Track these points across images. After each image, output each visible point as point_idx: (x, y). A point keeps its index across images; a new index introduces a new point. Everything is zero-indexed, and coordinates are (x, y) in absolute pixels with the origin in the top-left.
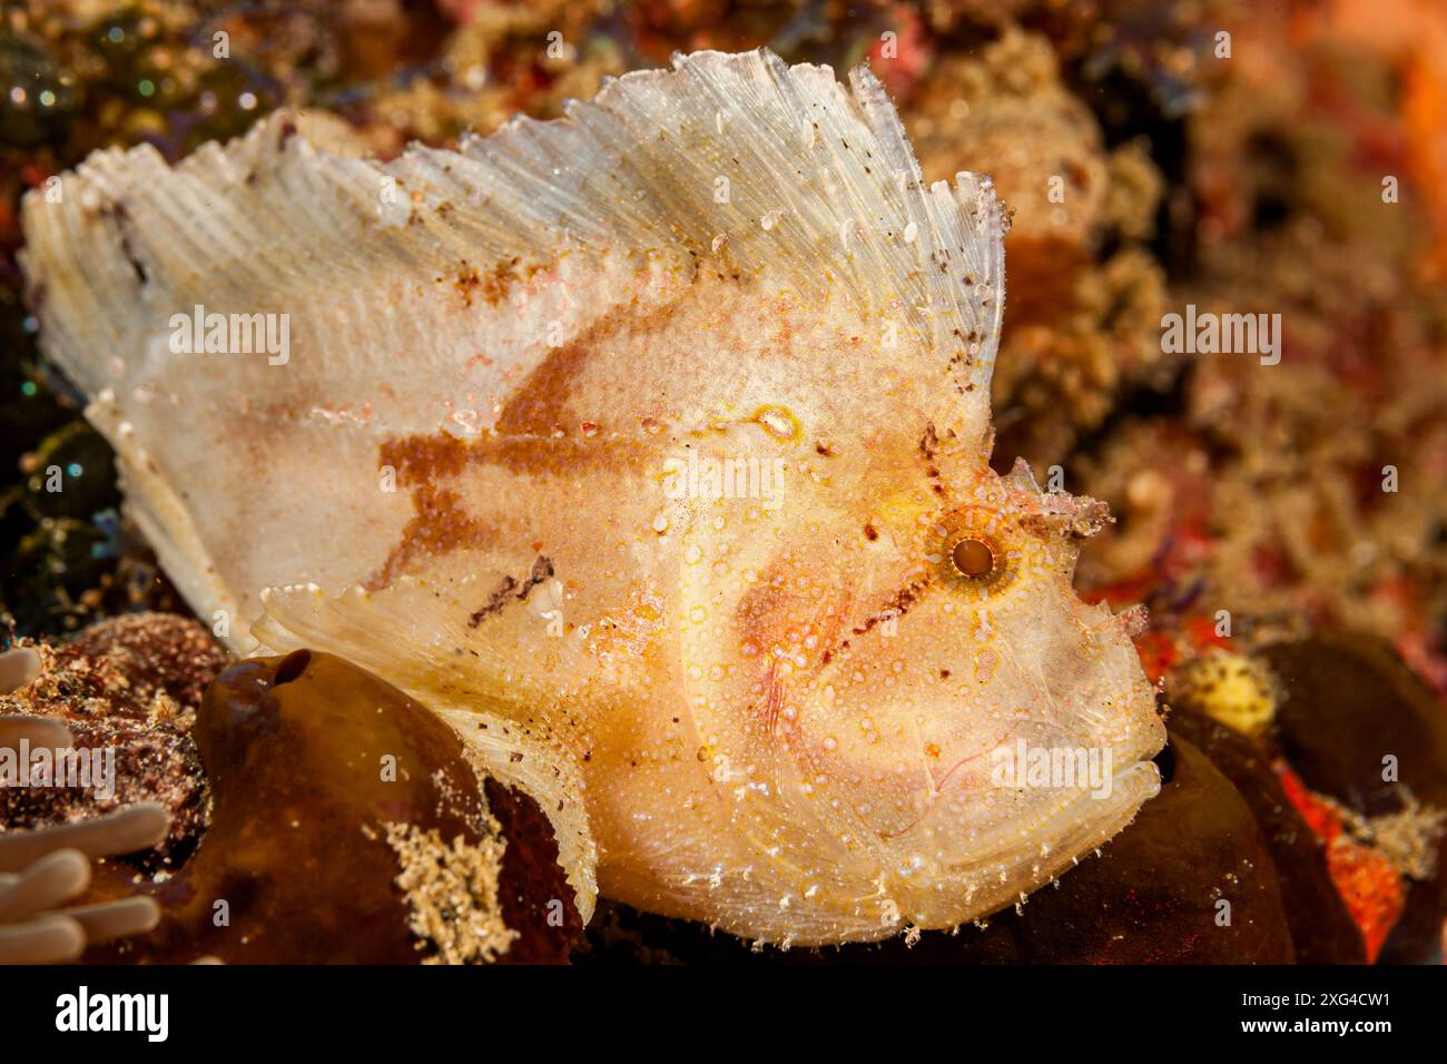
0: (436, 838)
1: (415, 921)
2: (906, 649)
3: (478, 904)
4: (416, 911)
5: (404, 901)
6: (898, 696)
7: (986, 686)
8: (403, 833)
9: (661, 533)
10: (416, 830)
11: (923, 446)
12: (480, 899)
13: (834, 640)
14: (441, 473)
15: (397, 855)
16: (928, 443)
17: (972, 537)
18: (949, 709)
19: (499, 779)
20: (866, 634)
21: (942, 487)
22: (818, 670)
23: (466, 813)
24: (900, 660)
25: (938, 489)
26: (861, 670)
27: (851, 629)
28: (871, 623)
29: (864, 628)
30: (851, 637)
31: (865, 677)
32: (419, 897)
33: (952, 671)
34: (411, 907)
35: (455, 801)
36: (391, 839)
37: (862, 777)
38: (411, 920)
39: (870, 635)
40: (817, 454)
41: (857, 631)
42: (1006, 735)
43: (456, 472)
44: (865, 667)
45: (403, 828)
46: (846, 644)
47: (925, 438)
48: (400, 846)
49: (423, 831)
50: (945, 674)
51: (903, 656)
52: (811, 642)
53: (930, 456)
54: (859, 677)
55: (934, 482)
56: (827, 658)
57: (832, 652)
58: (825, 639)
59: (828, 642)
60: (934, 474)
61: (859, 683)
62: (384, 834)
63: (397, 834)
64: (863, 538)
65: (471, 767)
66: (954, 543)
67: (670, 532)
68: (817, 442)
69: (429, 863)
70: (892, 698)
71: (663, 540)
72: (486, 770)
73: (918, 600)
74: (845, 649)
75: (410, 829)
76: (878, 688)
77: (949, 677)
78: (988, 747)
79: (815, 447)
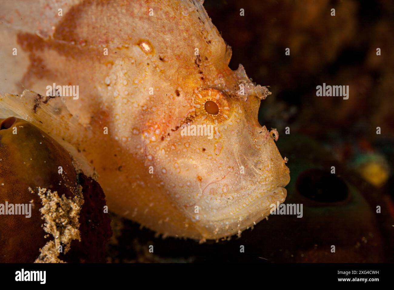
0: (56, 195)
1: (46, 227)
2: (190, 139)
3: (71, 222)
4: (47, 223)
5: (42, 218)
6: (187, 156)
7: (218, 156)
8: (44, 192)
9: (108, 85)
10: (49, 191)
11: (196, 63)
12: (73, 221)
13: (165, 133)
14: (37, 49)
15: (41, 200)
16: (197, 62)
17: (212, 100)
18: (205, 163)
19: (85, 174)
20: (176, 132)
21: (204, 78)
22: (160, 143)
23: (70, 186)
24: (188, 142)
25: (202, 78)
26: (174, 145)
27: (170, 129)
28: (177, 128)
29: (175, 129)
30: (171, 132)
31: (176, 148)
32: (48, 218)
33: (206, 149)
34: (44, 221)
35: (67, 181)
36: (39, 194)
37: (175, 185)
38: (44, 226)
39: (177, 132)
40: (160, 60)
41: (173, 130)
42: (225, 177)
43: (42, 50)
44: (175, 144)
45: (44, 190)
46: (169, 134)
47: (196, 59)
48: (43, 197)
49: (52, 192)
50: (204, 150)
51: (189, 141)
52: (157, 132)
53: (198, 66)
54: (173, 147)
55: (201, 75)
56: (163, 139)
57: (164, 137)
58: (162, 131)
59: (163, 133)
60: (201, 73)
61: (173, 150)
62: (37, 192)
63: (42, 192)
64: (175, 95)
65: (75, 168)
66: (205, 101)
67: (111, 85)
68: (160, 56)
69: (53, 204)
70: (186, 156)
71: (109, 88)
72: (81, 170)
73: (193, 121)
74: (168, 136)
75: (47, 191)
76: (181, 152)
77: (205, 151)
78: (218, 180)
79: (159, 58)
